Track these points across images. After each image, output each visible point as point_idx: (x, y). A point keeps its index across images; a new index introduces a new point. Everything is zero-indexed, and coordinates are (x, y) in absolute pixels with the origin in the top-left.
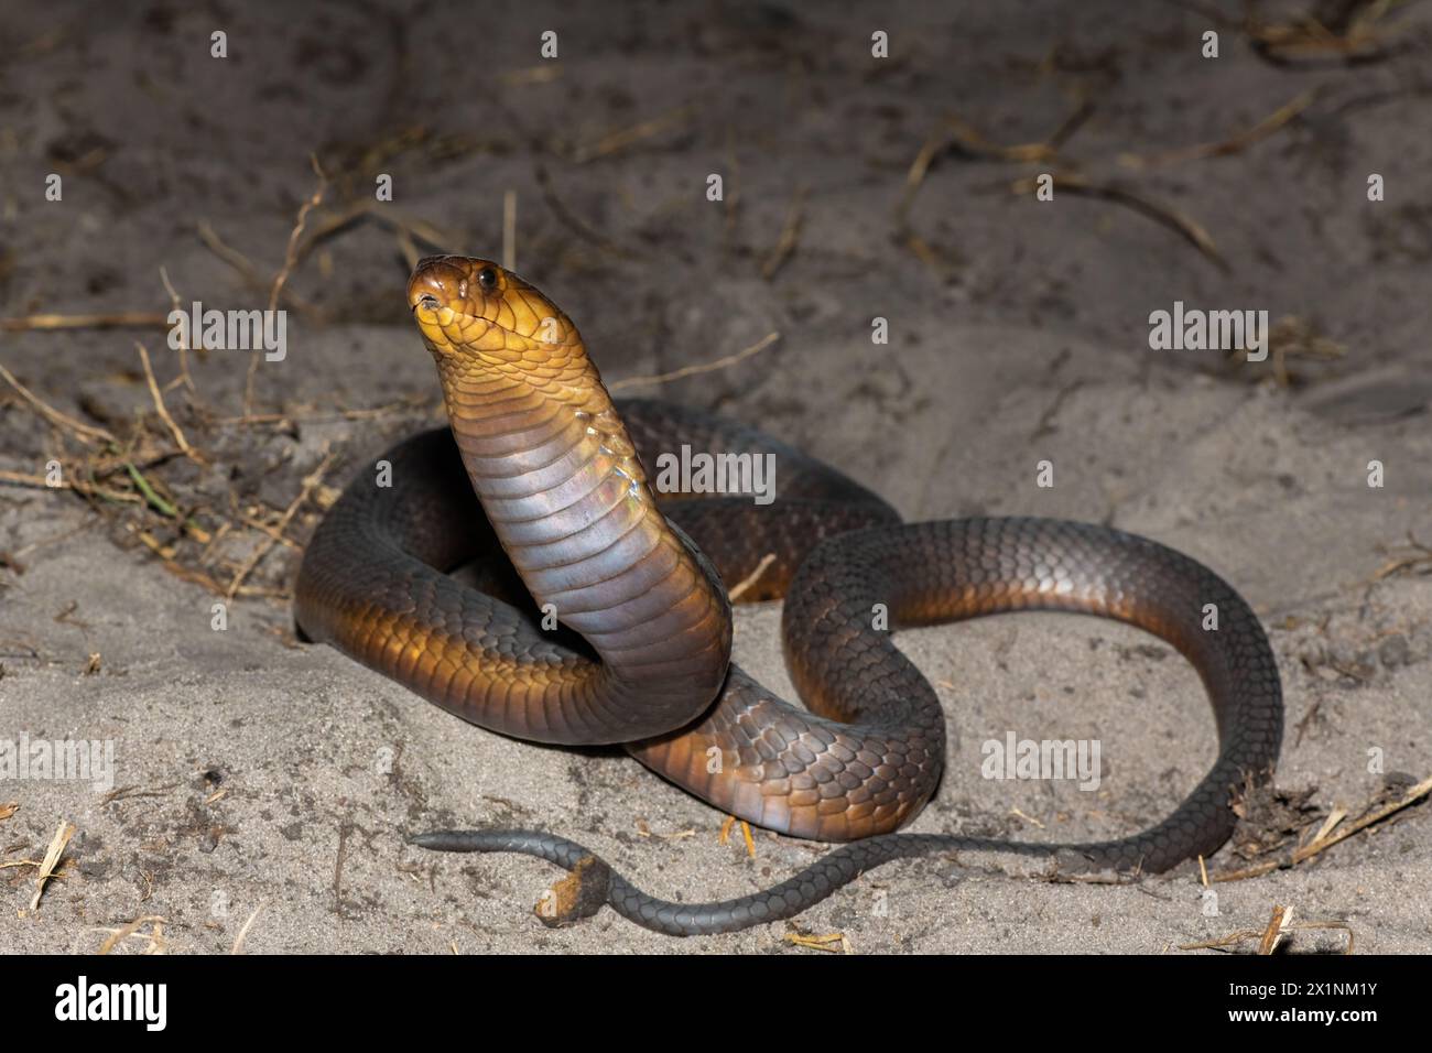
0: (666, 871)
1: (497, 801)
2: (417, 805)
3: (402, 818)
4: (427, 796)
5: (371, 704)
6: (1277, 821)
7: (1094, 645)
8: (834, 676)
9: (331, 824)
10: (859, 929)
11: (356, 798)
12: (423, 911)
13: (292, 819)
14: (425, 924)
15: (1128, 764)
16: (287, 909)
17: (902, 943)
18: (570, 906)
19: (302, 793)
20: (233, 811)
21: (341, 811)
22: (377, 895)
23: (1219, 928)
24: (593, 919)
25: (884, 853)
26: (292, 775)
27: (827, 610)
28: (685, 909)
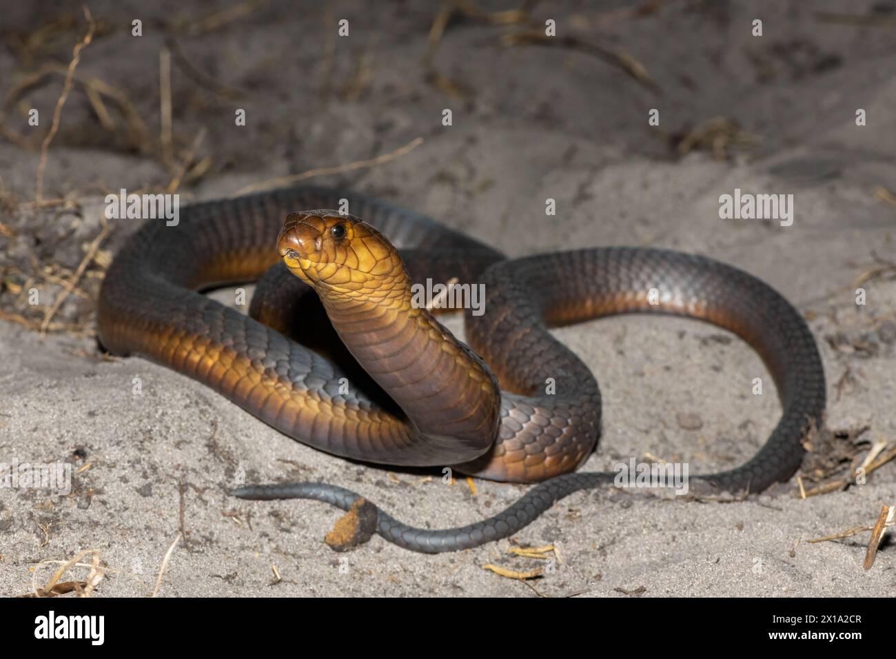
0: (416, 507)
1: (287, 462)
2: (231, 467)
3: (221, 478)
4: (238, 461)
5: (188, 396)
6: (836, 453)
7: (681, 335)
8: (513, 362)
9: (171, 484)
10: (565, 541)
11: (187, 465)
12: (246, 544)
13: (143, 482)
14: (249, 553)
15: (714, 419)
16: (151, 547)
17: (599, 549)
18: (352, 536)
19: (148, 462)
20: (98, 478)
21: (178, 474)
22: (212, 534)
23: (827, 527)
24: (368, 543)
25: (570, 487)
26: (140, 450)
27: (504, 315)
28: (435, 534)
